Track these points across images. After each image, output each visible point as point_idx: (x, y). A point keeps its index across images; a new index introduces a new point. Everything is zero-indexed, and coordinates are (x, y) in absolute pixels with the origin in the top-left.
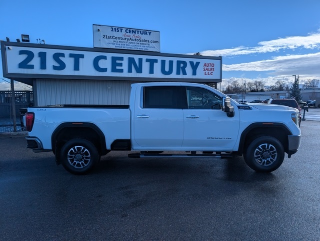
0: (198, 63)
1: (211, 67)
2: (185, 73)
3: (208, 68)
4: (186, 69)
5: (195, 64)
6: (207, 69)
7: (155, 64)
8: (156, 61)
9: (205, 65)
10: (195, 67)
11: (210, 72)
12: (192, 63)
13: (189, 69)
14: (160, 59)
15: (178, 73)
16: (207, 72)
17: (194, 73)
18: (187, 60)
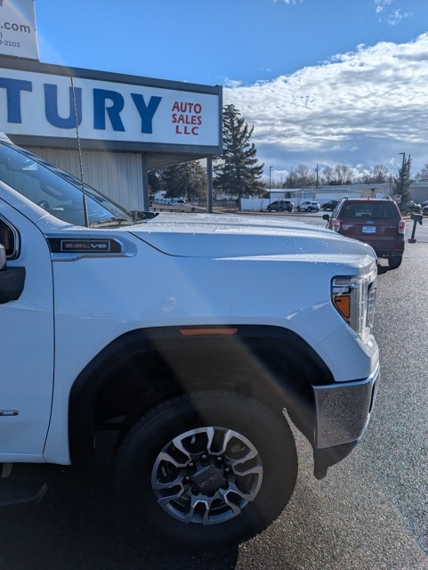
0: (156, 101)
1: (193, 113)
2: (118, 126)
3: (184, 114)
4: (123, 115)
5: (147, 102)
6: (181, 118)
7: (24, 94)
8: (27, 86)
9: (176, 106)
10: (147, 112)
11: (190, 127)
12: (138, 99)
13: (130, 115)
14: (38, 80)
15: (99, 124)
16: (182, 126)
17: (147, 128)
18: (125, 90)
